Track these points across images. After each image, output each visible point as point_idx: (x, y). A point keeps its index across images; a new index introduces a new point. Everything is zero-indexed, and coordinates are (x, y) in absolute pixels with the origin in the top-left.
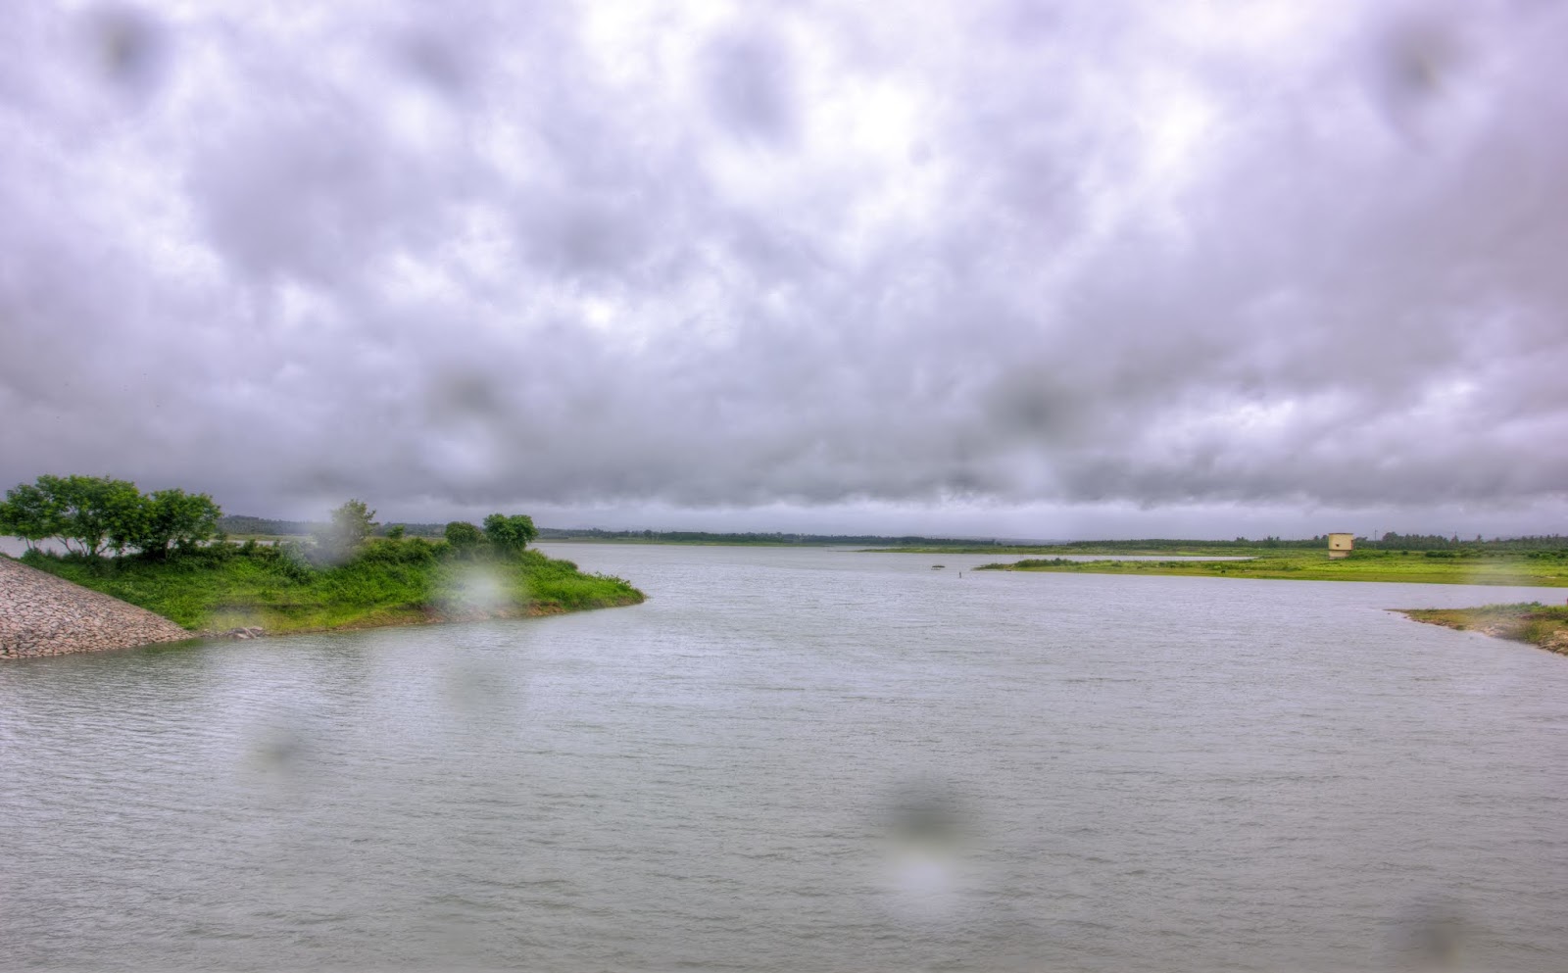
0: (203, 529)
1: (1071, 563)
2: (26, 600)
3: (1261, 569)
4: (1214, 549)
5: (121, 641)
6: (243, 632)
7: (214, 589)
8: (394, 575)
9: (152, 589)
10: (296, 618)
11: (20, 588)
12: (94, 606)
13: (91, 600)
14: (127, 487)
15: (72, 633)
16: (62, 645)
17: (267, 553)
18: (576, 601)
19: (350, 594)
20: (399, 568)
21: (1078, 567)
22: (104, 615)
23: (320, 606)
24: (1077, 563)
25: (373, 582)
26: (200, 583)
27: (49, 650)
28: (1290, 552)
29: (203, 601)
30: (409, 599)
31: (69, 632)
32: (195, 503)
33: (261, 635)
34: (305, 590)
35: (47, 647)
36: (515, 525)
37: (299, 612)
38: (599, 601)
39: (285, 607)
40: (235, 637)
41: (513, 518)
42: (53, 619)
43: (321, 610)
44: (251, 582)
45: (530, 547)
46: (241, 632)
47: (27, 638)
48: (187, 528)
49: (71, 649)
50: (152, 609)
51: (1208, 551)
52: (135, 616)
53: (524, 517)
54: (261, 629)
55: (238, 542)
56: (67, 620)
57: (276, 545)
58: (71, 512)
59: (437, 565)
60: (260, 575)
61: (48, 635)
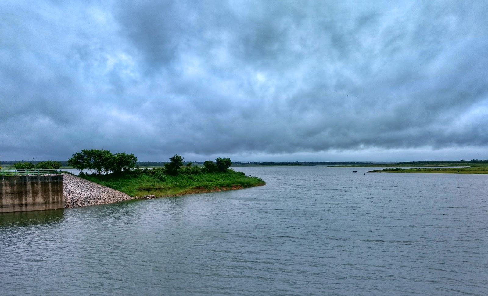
0: (132, 165)
1: (402, 170)
2: (84, 188)
3: (474, 170)
4: (452, 164)
5: (113, 200)
6: (149, 197)
7: (137, 184)
8: (190, 178)
9: (119, 184)
10: (163, 192)
11: (81, 185)
12: (103, 190)
13: (102, 188)
14: (108, 152)
15: (99, 198)
16: (97, 202)
17: (151, 172)
18: (246, 185)
19: (178, 184)
20: (192, 176)
21: (404, 171)
22: (106, 192)
23: (170, 188)
24: (404, 170)
25: (185, 180)
26: (133, 182)
27: (93, 204)
28: (482, 164)
29: (134, 187)
30: (196, 185)
31: (98, 198)
32: (129, 157)
33: (154, 197)
34: (165, 183)
35: (93, 203)
36: (225, 161)
37: (164, 190)
38: (252, 184)
39: (159, 188)
40: (146, 198)
41: (224, 159)
42: (93, 194)
43: (170, 189)
44: (148, 181)
45: (230, 168)
46: (148, 197)
47: (87, 200)
48: (127, 165)
49: (99, 203)
50: (119, 190)
51: (450, 164)
52: (115, 192)
53: (228, 159)
54: (154, 196)
55: (143, 169)
56: (97, 194)
57: (154, 169)
58: (93, 160)
59: (203, 175)
60: (151, 179)
61: (92, 199)
